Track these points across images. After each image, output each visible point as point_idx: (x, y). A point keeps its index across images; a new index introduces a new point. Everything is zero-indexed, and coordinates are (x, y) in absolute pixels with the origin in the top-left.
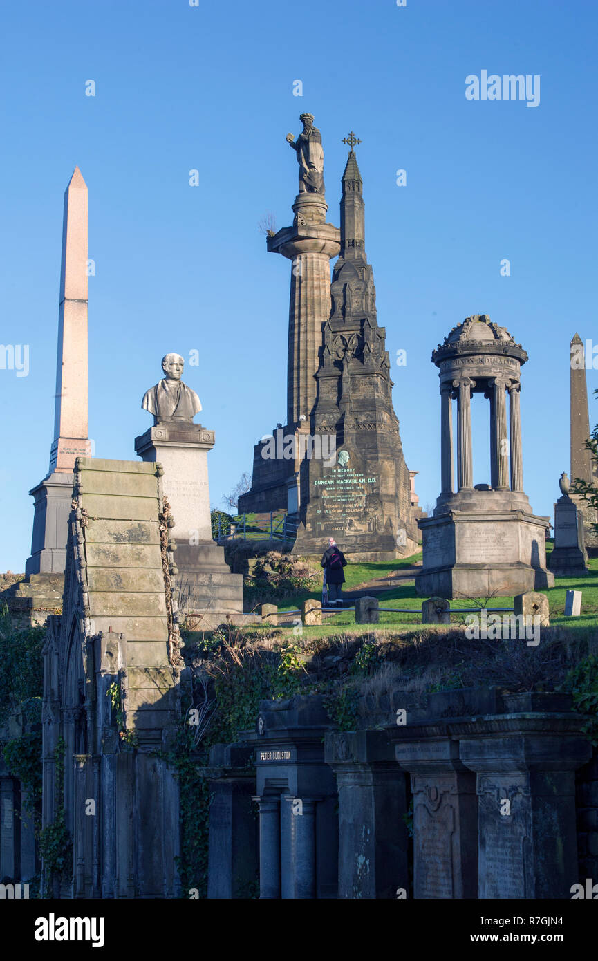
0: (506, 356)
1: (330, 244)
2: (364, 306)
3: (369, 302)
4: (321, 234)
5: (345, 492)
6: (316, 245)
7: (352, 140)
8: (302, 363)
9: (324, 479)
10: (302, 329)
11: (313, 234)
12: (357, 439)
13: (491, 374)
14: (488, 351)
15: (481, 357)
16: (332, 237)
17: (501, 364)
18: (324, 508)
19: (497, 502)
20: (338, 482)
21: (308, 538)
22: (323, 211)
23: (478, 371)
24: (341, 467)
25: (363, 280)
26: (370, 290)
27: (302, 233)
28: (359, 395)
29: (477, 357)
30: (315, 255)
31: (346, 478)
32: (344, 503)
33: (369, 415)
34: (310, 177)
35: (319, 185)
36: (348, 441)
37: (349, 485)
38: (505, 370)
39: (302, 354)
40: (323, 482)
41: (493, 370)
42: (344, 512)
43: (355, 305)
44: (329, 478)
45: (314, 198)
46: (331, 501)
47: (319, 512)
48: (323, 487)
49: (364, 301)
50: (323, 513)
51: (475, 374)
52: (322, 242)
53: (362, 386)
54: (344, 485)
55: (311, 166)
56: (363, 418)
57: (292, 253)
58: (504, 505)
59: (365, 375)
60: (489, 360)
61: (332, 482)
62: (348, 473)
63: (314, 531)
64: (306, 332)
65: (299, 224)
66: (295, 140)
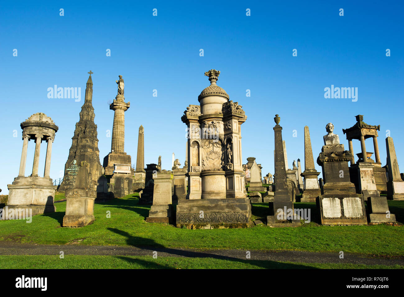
0: (41, 126)
1: (123, 107)
2: (88, 118)
3: (90, 117)
4: (120, 104)
5: (74, 172)
6: (119, 107)
7: (91, 73)
8: (114, 137)
9: (69, 168)
10: (115, 128)
11: (118, 104)
12: (80, 157)
13: (34, 133)
14: (33, 125)
15: (31, 127)
16: (124, 105)
17: (39, 130)
18: (68, 177)
19: (28, 181)
20: (73, 169)
21: (63, 186)
22: (123, 99)
23: (29, 132)
24: (74, 165)
25: (88, 111)
26: (90, 114)
27: (115, 104)
28: (82, 144)
29: (30, 127)
30: (119, 110)
31: (75, 168)
32: (74, 175)
33: (84, 150)
34: (120, 90)
35: (122, 93)
36: (77, 157)
37: (75, 170)
38: (41, 132)
39: (114, 135)
40: (69, 169)
41: (35, 131)
42: (73, 178)
43: (85, 118)
44: (70, 168)
45: (120, 96)
46: (70, 175)
47: (67, 178)
48: (69, 171)
49: (88, 117)
50: (68, 178)
51: (29, 133)
52: (121, 107)
53: (83, 141)
54: (74, 170)
55: (120, 88)
56: (82, 150)
57: (114, 109)
58: (31, 182)
59: (84, 138)
60: (34, 128)
61: (71, 169)
62: (76, 167)
63: (65, 184)
64: (116, 129)
65: (114, 102)
66: (118, 82)
